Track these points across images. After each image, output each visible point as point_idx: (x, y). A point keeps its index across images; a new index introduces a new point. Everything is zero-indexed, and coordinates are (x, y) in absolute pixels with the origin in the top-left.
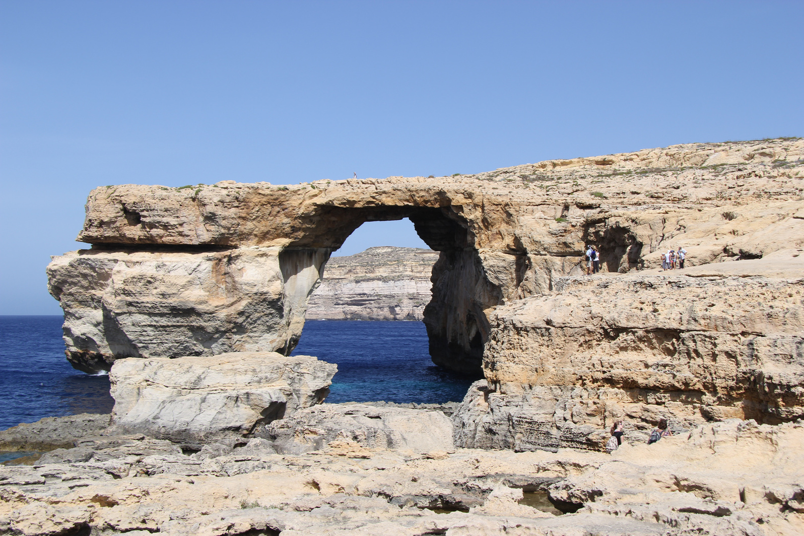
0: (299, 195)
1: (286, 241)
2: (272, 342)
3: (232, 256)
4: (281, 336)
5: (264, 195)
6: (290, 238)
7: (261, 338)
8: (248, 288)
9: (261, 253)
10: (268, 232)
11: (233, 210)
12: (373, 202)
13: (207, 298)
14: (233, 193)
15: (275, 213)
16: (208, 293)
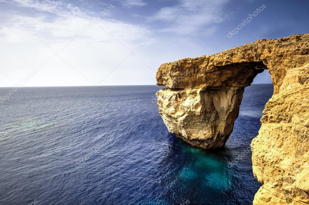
0: (205, 61)
1: (204, 86)
2: (204, 135)
3: (180, 93)
4: (209, 132)
5: (189, 63)
6: (207, 84)
7: (200, 132)
8: (186, 109)
9: (192, 92)
10: (195, 81)
11: (178, 72)
12: (228, 62)
13: (174, 112)
14: (175, 64)
15: (196, 72)
16: (175, 110)
